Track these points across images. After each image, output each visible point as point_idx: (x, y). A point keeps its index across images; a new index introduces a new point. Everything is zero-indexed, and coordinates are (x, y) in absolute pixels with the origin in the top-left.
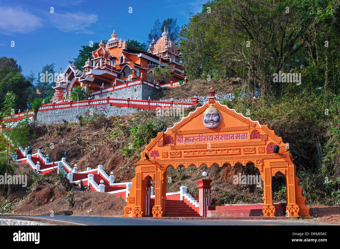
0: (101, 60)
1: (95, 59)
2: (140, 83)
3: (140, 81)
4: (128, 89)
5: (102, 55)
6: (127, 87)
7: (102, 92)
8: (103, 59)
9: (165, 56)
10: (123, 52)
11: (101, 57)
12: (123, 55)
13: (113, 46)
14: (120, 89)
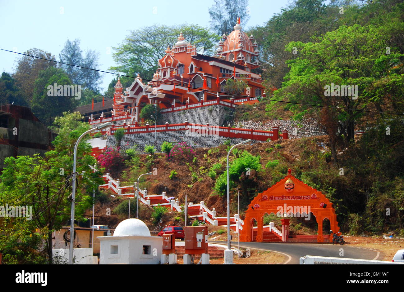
0: (169, 70)
1: (161, 68)
2: (216, 103)
3: (216, 101)
4: (203, 108)
5: (170, 65)
6: (202, 106)
7: (174, 110)
8: (171, 68)
9: (238, 56)
10: (193, 60)
11: (169, 67)
12: (192, 63)
13: (181, 51)
14: (195, 108)
